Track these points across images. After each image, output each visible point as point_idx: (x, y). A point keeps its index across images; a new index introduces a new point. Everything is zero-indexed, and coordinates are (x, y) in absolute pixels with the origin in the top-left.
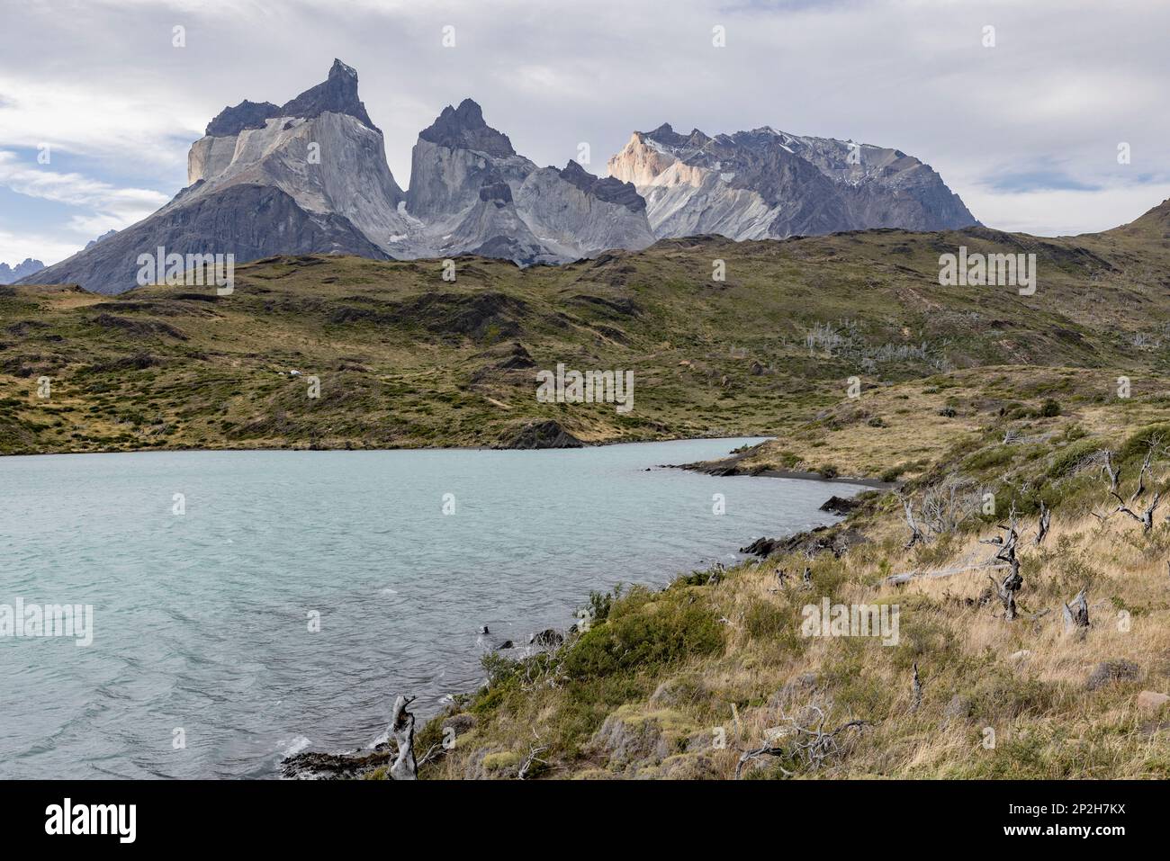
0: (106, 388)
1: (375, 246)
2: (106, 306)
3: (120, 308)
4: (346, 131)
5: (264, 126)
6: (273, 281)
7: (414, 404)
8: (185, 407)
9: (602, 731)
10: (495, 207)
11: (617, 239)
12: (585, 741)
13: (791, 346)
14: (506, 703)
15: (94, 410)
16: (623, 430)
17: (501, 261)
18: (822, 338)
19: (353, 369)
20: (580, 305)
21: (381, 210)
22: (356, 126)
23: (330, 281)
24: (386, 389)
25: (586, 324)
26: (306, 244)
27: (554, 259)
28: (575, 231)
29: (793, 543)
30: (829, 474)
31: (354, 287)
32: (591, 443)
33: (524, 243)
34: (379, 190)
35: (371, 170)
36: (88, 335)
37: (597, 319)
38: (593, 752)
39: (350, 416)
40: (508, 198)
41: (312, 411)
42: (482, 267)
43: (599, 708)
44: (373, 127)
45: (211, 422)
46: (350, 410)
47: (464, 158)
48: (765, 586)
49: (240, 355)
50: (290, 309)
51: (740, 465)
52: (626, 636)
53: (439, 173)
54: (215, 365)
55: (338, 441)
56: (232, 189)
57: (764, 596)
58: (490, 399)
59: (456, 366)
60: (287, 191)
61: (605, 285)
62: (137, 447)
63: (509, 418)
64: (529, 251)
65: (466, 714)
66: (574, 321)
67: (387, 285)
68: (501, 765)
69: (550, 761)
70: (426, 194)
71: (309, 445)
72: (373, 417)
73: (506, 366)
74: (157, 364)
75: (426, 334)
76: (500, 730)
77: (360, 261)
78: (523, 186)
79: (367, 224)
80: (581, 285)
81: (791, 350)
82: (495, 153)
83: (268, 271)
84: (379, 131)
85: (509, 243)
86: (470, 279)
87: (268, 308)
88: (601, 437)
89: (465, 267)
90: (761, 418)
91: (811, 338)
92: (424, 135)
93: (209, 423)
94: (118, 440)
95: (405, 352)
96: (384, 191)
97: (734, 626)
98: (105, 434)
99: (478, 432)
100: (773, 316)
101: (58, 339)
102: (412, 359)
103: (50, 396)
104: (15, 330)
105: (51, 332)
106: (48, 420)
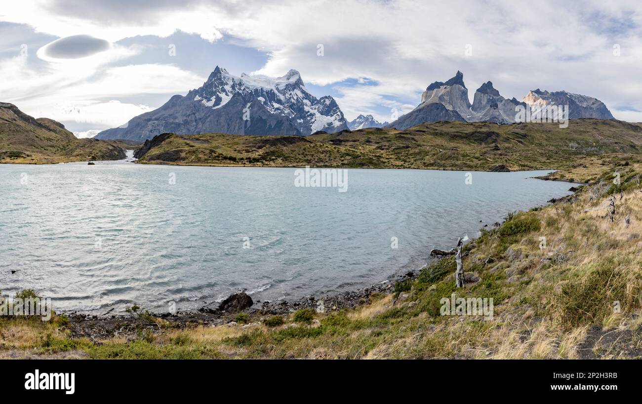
0: (399, 153)
1: (463, 119)
2: (401, 133)
3: (403, 134)
4: (459, 89)
5: (440, 88)
6: (438, 127)
7: (469, 159)
8: (416, 158)
9: (507, 251)
10: (494, 109)
13: (565, 147)
15: (396, 158)
18: (573, 145)
19: (455, 150)
20: (513, 134)
21: (465, 109)
22: (462, 88)
23: (451, 127)
24: (463, 155)
25: (514, 139)
26: (447, 118)
27: (507, 122)
29: (561, 200)
30: (572, 181)
31: (457, 129)
33: (500, 119)
34: (465, 104)
35: (464, 99)
36: (396, 140)
37: (517, 138)
38: (505, 257)
39: (453, 162)
40: (497, 107)
42: (489, 124)
43: (507, 245)
46: (453, 160)
47: (487, 96)
48: (552, 212)
49: (429, 146)
50: (442, 134)
51: (550, 177)
52: (515, 225)
53: (480, 100)
54: (423, 148)
55: (450, 168)
56: (431, 104)
57: (552, 215)
58: (488, 158)
59: (480, 149)
60: (444, 104)
61: (520, 130)
62: (404, 168)
63: (492, 163)
64: (501, 121)
65: (474, 244)
66: (511, 139)
67: (465, 129)
68: (481, 258)
69: (493, 259)
70: (477, 105)
71: (443, 169)
72: (459, 162)
73: (493, 150)
74: (410, 147)
75: (473, 141)
76: (482, 249)
77: (459, 122)
78: (501, 104)
79: (462, 113)
80: (514, 130)
81: (565, 148)
82: (494, 95)
83: (437, 125)
84: (467, 89)
85: (496, 118)
86: (486, 127)
87: (436, 134)
90: (556, 165)
91: (570, 145)
92: (478, 90)
93: (421, 162)
94: (400, 166)
95: (468, 146)
96: (467, 104)
97: (543, 223)
98: (397, 164)
99: (484, 167)
100: (561, 139)
101: (390, 141)
102: (469, 148)
103: (387, 155)
104: (382, 139)
105: (389, 139)
106: (386, 161)
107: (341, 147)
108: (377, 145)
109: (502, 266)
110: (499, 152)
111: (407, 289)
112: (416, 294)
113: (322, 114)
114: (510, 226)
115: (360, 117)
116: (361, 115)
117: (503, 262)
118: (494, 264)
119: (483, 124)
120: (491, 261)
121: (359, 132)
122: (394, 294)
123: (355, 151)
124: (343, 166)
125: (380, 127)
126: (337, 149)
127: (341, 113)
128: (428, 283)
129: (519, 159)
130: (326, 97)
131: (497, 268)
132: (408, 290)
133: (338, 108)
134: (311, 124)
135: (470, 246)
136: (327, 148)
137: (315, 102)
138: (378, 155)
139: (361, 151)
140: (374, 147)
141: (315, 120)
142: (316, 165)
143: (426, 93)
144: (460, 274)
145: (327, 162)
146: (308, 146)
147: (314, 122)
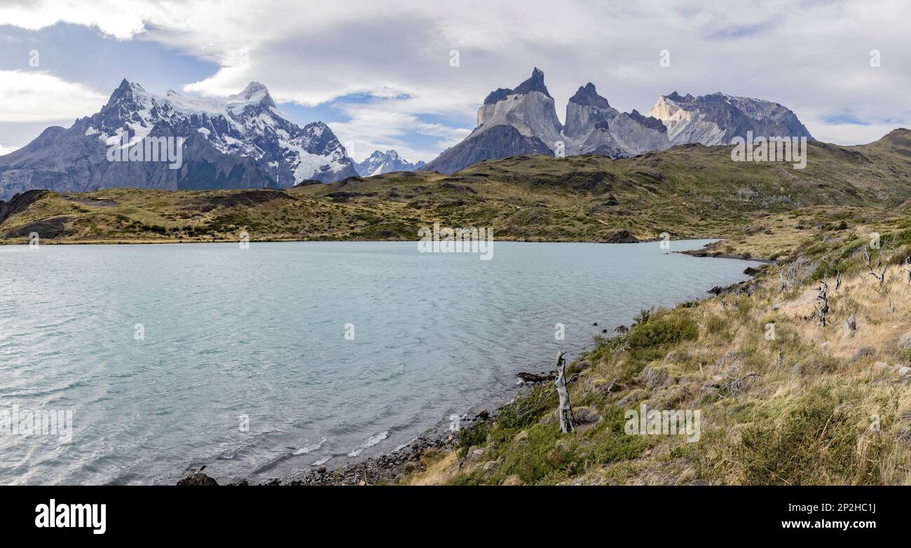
0: (448, 214)
1: (551, 150)
2: (447, 179)
3: (452, 180)
4: (539, 99)
5: (506, 99)
6: (510, 167)
7: (567, 222)
8: (476, 222)
9: (643, 372)
10: (601, 131)
11: (654, 145)
12: (636, 376)
14: (604, 357)
15: (444, 223)
16: (656, 235)
19: (542, 206)
20: (637, 176)
21: (553, 134)
22: (543, 97)
23: (532, 167)
24: (556, 215)
25: (641, 185)
26: (523, 150)
27: (627, 155)
28: (636, 142)
29: (730, 289)
30: (747, 257)
31: (542, 169)
32: (643, 241)
33: (614, 148)
34: (552, 125)
35: (550, 117)
36: (441, 192)
37: (645, 183)
38: (639, 382)
39: (541, 227)
40: (607, 127)
41: (526, 225)
42: (596, 159)
43: (642, 362)
44: (550, 97)
46: (541, 224)
47: (588, 110)
50: (517, 179)
51: (708, 252)
52: (655, 330)
53: (577, 117)
55: (536, 238)
56: (494, 127)
58: (599, 220)
59: (584, 204)
60: (515, 127)
61: (649, 167)
63: (607, 229)
64: (616, 152)
65: (587, 361)
66: (636, 184)
67: (555, 168)
68: (601, 385)
69: (621, 385)
70: (572, 126)
71: (524, 240)
72: (550, 228)
74: (466, 204)
75: (572, 190)
76: (601, 369)
77: (545, 157)
78: (613, 121)
79: (547, 141)
80: (639, 168)
81: (731, 198)
82: (601, 107)
83: (508, 163)
84: (552, 98)
86: (591, 165)
87: (508, 179)
88: (647, 238)
89: (589, 159)
90: (717, 230)
91: (740, 192)
92: (572, 100)
95: (563, 198)
96: (555, 125)
99: (594, 235)
100: (723, 181)
101: (430, 193)
102: (566, 201)
103: (428, 217)
104: (416, 190)
105: (428, 191)
107: (348, 206)
108: (409, 201)
109: (635, 395)
110: (617, 208)
111: (481, 441)
112: (496, 448)
113: (309, 152)
114: (645, 331)
115: (376, 154)
116: (377, 151)
117: (637, 390)
118: (622, 393)
119: (586, 159)
120: (616, 389)
121: (375, 180)
122: (460, 450)
123: (372, 212)
124: (354, 237)
125: (411, 170)
126: (341, 209)
127: (343, 149)
128: (513, 429)
129: (652, 220)
130: (315, 124)
131: (629, 400)
132: (481, 443)
133: (337, 141)
134: (293, 169)
135: (579, 364)
136: (323, 208)
137: (297, 133)
138: (412, 217)
139: (383, 212)
140: (405, 205)
141: (300, 162)
142: (308, 237)
143: (483, 109)
144: (565, 411)
145: (326, 231)
146: (291, 205)
147: (298, 165)
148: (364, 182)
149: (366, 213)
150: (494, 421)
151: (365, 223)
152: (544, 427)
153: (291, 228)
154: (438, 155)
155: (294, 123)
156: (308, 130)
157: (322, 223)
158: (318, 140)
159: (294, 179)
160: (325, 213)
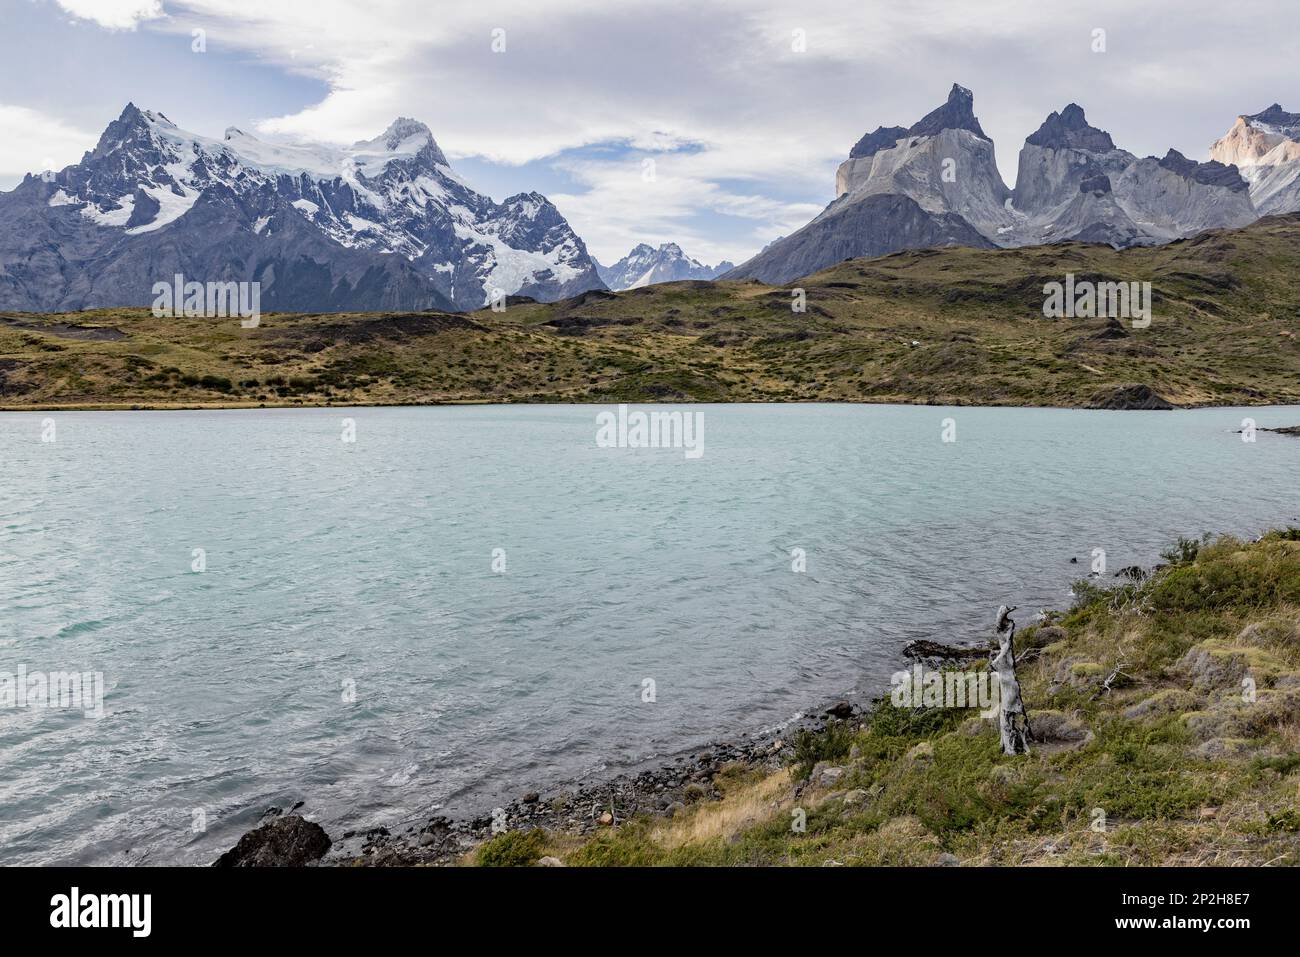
0: (775, 355)
1: (984, 238)
2: (776, 294)
3: (785, 295)
4: (962, 143)
5: (894, 147)
6: (900, 270)
7: (1016, 369)
8: (832, 370)
9: (1187, 658)
10: (1094, 197)
11: (1217, 218)
12: (1170, 664)
14: (1094, 622)
15: (767, 371)
16: (1214, 395)
17: (1099, 245)
19: (963, 340)
20: (1175, 281)
21: (990, 207)
22: (971, 138)
23: (946, 269)
24: (992, 357)
25: (1181, 298)
26: (927, 239)
27: (1150, 240)
28: (1172, 213)
31: (966, 272)
32: (1181, 406)
33: (1121, 228)
34: (989, 190)
35: (983, 174)
36: (763, 316)
37: (1191, 293)
38: (1177, 675)
39: (960, 378)
40: (1107, 188)
41: (930, 374)
42: (1080, 251)
43: (1184, 639)
44: (985, 138)
45: (850, 382)
46: (960, 374)
47: (1067, 157)
49: (873, 330)
50: (913, 292)
52: (1213, 578)
53: (1043, 171)
55: (950, 398)
56: (870, 199)
58: (1084, 366)
59: (1053, 337)
60: (912, 197)
61: (1202, 262)
62: (797, 399)
63: (1101, 382)
64: (1126, 235)
66: (1169, 296)
67: (994, 270)
68: (1088, 673)
69: (1134, 677)
70: (1031, 191)
71: (926, 401)
72: (980, 380)
73: (1100, 337)
74: (812, 337)
75: (1027, 310)
76: (1088, 645)
77: (972, 251)
78: (1122, 176)
79: (978, 220)
80: (1178, 264)
82: (1095, 149)
83: (897, 262)
84: (990, 140)
85: (1107, 228)
86: (1068, 262)
87: (896, 292)
88: (1192, 401)
89: (1065, 252)
92: (1031, 140)
93: (849, 382)
94: (784, 393)
95: (1008, 326)
96: (993, 191)
98: (774, 389)
99: (1072, 394)
101: (743, 319)
102: (1014, 331)
103: (737, 361)
104: (715, 313)
105: (739, 315)
106: (736, 378)
107: (586, 342)
108: (701, 333)
109: (1168, 700)
110: (1125, 343)
111: (838, 753)
112: (868, 768)
113: (514, 246)
114: (1190, 580)
115: (640, 251)
116: (641, 245)
117: (1172, 691)
118: (1139, 693)
119: (1059, 251)
120: (1122, 684)
121: (640, 296)
122: (796, 767)
123: (631, 353)
124: (597, 396)
125: (707, 278)
126: (573, 347)
127: (578, 241)
128: (902, 737)
129: (1205, 365)
130: (524, 197)
131: (1153, 708)
132: (839, 756)
133: (567, 228)
134: (482, 277)
135: (1040, 632)
136: (539, 346)
137: (489, 212)
138: (706, 361)
139: (652, 352)
140: (694, 339)
141: (495, 265)
142: (510, 395)
143: (849, 167)
144: (1013, 714)
145: (544, 385)
146: (478, 340)
147: (491, 269)
148: (616, 300)
149: (619, 353)
150: (862, 722)
151: (615, 372)
152: (967, 740)
153: (478, 381)
154: (759, 251)
155: (484, 193)
156: (512, 207)
157: (537, 372)
158: (530, 224)
159: (484, 294)
160: (543, 354)
